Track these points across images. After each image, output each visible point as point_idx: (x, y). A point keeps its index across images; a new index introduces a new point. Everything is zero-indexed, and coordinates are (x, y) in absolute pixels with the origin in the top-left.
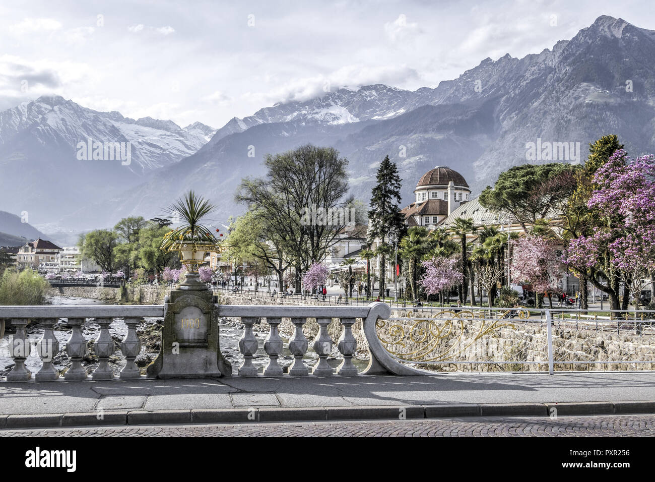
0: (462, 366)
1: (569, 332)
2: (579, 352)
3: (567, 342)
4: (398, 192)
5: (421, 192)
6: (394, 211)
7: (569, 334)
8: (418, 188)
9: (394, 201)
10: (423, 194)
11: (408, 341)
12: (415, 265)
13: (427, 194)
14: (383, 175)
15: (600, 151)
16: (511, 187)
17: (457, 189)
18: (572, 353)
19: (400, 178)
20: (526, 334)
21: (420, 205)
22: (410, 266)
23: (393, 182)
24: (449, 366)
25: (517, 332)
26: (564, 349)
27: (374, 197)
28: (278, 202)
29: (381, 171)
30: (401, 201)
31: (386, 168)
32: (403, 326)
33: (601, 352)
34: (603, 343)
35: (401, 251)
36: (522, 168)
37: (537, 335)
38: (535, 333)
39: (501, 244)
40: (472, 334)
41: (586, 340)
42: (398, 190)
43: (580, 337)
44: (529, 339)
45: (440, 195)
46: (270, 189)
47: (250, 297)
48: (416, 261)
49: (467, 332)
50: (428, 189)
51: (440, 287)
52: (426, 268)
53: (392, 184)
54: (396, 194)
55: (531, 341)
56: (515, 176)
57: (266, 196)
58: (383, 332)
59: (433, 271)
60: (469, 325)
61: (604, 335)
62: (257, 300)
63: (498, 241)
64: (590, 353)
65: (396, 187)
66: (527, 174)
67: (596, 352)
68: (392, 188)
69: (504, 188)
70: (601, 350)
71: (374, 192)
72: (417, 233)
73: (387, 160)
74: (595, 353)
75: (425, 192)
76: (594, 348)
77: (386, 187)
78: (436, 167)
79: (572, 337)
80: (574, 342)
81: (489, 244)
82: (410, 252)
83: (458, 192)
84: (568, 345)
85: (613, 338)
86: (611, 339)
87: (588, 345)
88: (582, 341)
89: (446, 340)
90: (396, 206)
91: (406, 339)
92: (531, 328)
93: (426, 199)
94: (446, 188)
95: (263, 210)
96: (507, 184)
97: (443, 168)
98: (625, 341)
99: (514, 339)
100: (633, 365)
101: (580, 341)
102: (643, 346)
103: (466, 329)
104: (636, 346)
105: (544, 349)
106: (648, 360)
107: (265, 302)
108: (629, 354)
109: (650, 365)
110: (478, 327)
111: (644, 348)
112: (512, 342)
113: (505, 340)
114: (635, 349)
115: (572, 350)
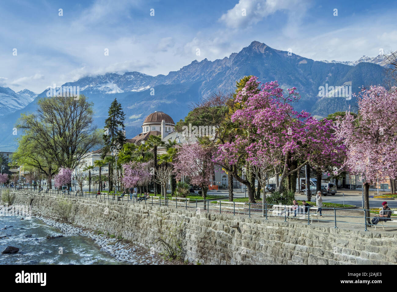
0: (144, 241)
1: (215, 215)
2: (221, 231)
3: (213, 223)
6: (119, 134)
7: (214, 217)
8: (144, 124)
10: (147, 128)
11: (113, 222)
13: (149, 128)
14: (112, 111)
15: (243, 86)
17: (167, 125)
18: (216, 232)
19: (124, 113)
20: (186, 217)
21: (145, 134)
23: (120, 116)
24: (137, 241)
25: (180, 216)
26: (211, 228)
27: (106, 125)
29: (111, 108)
31: (115, 107)
32: (111, 211)
33: (237, 233)
34: (238, 224)
36: (202, 109)
37: (193, 218)
38: (191, 216)
40: (152, 217)
41: (226, 221)
42: (123, 121)
43: (222, 219)
44: (187, 221)
45: (157, 128)
46: (38, 120)
47: (26, 193)
49: (149, 215)
50: (150, 125)
51: (133, 182)
54: (121, 124)
55: (189, 222)
57: (35, 125)
58: (99, 216)
60: (150, 210)
61: (239, 217)
62: (31, 195)
64: (229, 232)
66: (205, 112)
67: (233, 231)
68: (119, 120)
69: (190, 120)
70: (236, 230)
71: (106, 122)
73: (116, 101)
74: (232, 232)
75: (148, 126)
76: (231, 229)
77: (114, 119)
78: (155, 112)
79: (217, 220)
80: (218, 223)
81: (171, 153)
83: (168, 127)
84: (214, 225)
85: (246, 220)
86: (244, 221)
87: (227, 225)
88: (223, 222)
89: (136, 222)
90: (121, 131)
91: (112, 220)
92: (189, 212)
93: (149, 131)
94: (160, 124)
95: (31, 134)
96: (192, 118)
97: (159, 112)
98: (255, 223)
99: (178, 220)
100: (260, 243)
101: (222, 222)
102: (268, 227)
103: (148, 213)
104: (263, 227)
105: (197, 228)
106: (272, 239)
107: (35, 196)
108: (257, 233)
109: (273, 243)
110: (155, 212)
111: (269, 229)
112: (176, 223)
113: (172, 221)
114: (262, 230)
115: (216, 229)
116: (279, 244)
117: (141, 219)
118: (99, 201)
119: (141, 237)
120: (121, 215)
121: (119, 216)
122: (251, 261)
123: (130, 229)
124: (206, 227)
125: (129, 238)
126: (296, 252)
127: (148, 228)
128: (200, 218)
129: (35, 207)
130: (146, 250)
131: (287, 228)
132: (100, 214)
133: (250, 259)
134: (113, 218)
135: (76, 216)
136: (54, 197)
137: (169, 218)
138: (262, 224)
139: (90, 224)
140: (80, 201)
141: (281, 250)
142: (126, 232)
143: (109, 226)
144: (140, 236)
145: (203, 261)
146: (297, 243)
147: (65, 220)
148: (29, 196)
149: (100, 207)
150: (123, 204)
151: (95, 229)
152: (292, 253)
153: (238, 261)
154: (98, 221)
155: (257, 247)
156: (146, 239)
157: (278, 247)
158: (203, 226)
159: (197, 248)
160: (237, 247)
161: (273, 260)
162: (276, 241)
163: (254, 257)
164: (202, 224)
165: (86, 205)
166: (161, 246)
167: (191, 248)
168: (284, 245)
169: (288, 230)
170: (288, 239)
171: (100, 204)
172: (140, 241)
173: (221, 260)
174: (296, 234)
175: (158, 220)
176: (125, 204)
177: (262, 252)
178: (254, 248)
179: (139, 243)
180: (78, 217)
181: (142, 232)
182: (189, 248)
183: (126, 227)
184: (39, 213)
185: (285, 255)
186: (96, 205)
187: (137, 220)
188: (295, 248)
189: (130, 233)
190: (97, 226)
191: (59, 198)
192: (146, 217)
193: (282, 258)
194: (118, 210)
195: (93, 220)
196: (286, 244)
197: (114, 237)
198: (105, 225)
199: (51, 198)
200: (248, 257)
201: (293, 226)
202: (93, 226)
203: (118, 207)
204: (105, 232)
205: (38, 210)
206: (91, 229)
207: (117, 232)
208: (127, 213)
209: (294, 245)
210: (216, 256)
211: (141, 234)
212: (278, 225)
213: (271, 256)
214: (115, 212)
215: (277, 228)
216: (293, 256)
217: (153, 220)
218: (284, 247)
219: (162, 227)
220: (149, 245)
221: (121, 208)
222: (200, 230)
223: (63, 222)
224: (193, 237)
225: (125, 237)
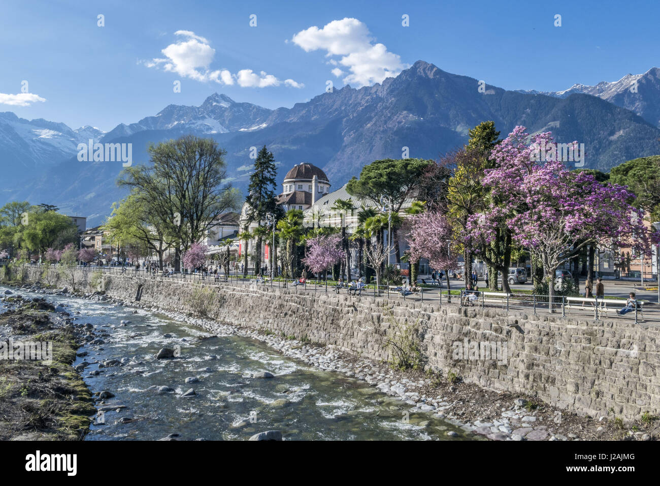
0: (350, 344)
1: (475, 310)
2: (488, 331)
3: (473, 321)
4: (274, 179)
5: (288, 185)
6: (270, 196)
7: (474, 313)
8: (285, 181)
9: (270, 187)
10: (290, 186)
11: (290, 318)
12: (294, 245)
13: (293, 186)
14: (261, 163)
15: (480, 136)
16: (375, 177)
17: (320, 182)
18: (479, 332)
19: (276, 166)
20: (423, 312)
21: (287, 195)
22: (288, 246)
23: (270, 169)
24: (336, 344)
25: (412, 311)
26: (469, 328)
27: (252, 183)
28: (159, 186)
29: (259, 159)
30: (276, 188)
31: (264, 157)
32: (285, 303)
33: (515, 333)
34: (517, 322)
35: (278, 232)
36: (383, 162)
37: (436, 313)
38: (433, 311)
39: (382, 224)
40: (361, 312)
41: (495, 319)
42: (274, 177)
43: (487, 315)
44: (426, 317)
45: (305, 187)
46: (152, 174)
48: (294, 241)
49: (356, 310)
50: (294, 182)
51: (324, 265)
52: (311, 246)
53: (269, 172)
54: (272, 181)
55: (429, 319)
56: (378, 168)
57: (148, 181)
58: (264, 309)
59: (316, 250)
60: (357, 303)
61: (518, 314)
62: (137, 278)
63: (379, 221)
64: (501, 333)
65: (272, 175)
66: (389, 166)
67: (509, 332)
68: (268, 175)
69: (370, 178)
70: (514, 330)
71: (252, 179)
72: (294, 216)
73: (264, 149)
74: (507, 333)
75: (292, 184)
76: (506, 328)
77: (263, 174)
78: (302, 164)
79: (478, 316)
80: (481, 321)
81: (369, 225)
82: (289, 233)
83: (320, 185)
84: (474, 324)
85: (529, 317)
86: (526, 318)
87: (498, 324)
88: (490, 320)
89: (331, 318)
90: (272, 192)
91: (288, 316)
92: (428, 306)
93: (293, 191)
94: (311, 181)
95: (144, 194)
96: (372, 174)
97: (307, 164)
98: (545, 321)
99: (409, 317)
100: (557, 346)
101: (488, 320)
102: (569, 326)
103: (354, 307)
104: (560, 326)
105: (445, 327)
106: (576, 342)
107: (145, 281)
108: (550, 335)
109: (579, 347)
110: (367, 305)
111: (570, 329)
112: (406, 320)
113: (398, 318)
114: (559, 329)
115: (478, 329)
116: (590, 348)
117: (341, 315)
118: (262, 289)
119: (344, 339)
120: (303, 309)
121: (301, 311)
122: (543, 370)
123: (322, 329)
124: (461, 327)
125: (322, 341)
126: (618, 358)
127: (355, 327)
128: (448, 315)
129: (147, 295)
130: (355, 357)
131: (602, 328)
132: (265, 307)
133: (541, 367)
134: (290, 313)
135: (220, 309)
136: (180, 282)
137: (392, 313)
138: (558, 322)
139: (248, 320)
140: (227, 288)
141: (594, 356)
142: (315, 332)
143: (283, 324)
144: (341, 338)
145: (459, 371)
146: (619, 347)
147: (203, 314)
148: (135, 280)
149: (264, 298)
150: (308, 294)
151: (259, 327)
152: (612, 360)
153: (520, 371)
154: (262, 316)
155: (551, 352)
156: (352, 341)
157: (587, 352)
158: (454, 325)
159: (445, 353)
160: (517, 352)
161: (581, 368)
162: (583, 344)
163: (549, 365)
164: (453, 322)
165: (238, 294)
166: (380, 351)
167: (436, 354)
168: (598, 350)
169: (603, 331)
170: (604, 342)
171: (265, 293)
172: (341, 344)
173: (489, 369)
174: (617, 335)
175: (372, 317)
176: (311, 294)
177: (560, 358)
178: (548, 354)
179: (339, 347)
180: (226, 310)
181: (344, 332)
182: (433, 354)
183: (314, 325)
184: (155, 304)
185: (600, 362)
186: (257, 295)
187: (334, 317)
188: (616, 353)
189: (323, 334)
190: (261, 323)
191: (188, 284)
192: (351, 311)
193: (596, 367)
194: (298, 302)
195: (254, 315)
196: (601, 348)
197: (294, 339)
198: (276, 323)
199: (174, 283)
200: (538, 365)
201: (611, 325)
202: (254, 323)
203: (298, 297)
204: (276, 332)
205: (151, 299)
206: (250, 327)
207: (298, 331)
208: (315, 306)
209: (615, 350)
210: (480, 364)
211: (341, 335)
212: (585, 323)
213: (577, 364)
214: (294, 304)
215: (585, 328)
216: (613, 364)
217: (363, 316)
218: (597, 353)
219: (380, 325)
220: (359, 350)
221: (304, 299)
222: (449, 330)
223: (199, 317)
224: (438, 339)
225: (314, 339)
